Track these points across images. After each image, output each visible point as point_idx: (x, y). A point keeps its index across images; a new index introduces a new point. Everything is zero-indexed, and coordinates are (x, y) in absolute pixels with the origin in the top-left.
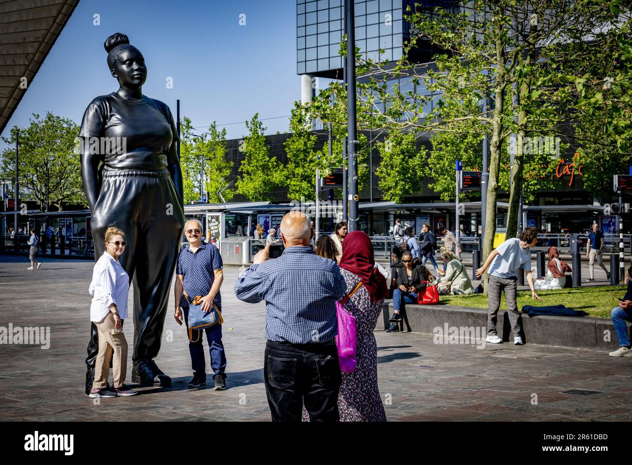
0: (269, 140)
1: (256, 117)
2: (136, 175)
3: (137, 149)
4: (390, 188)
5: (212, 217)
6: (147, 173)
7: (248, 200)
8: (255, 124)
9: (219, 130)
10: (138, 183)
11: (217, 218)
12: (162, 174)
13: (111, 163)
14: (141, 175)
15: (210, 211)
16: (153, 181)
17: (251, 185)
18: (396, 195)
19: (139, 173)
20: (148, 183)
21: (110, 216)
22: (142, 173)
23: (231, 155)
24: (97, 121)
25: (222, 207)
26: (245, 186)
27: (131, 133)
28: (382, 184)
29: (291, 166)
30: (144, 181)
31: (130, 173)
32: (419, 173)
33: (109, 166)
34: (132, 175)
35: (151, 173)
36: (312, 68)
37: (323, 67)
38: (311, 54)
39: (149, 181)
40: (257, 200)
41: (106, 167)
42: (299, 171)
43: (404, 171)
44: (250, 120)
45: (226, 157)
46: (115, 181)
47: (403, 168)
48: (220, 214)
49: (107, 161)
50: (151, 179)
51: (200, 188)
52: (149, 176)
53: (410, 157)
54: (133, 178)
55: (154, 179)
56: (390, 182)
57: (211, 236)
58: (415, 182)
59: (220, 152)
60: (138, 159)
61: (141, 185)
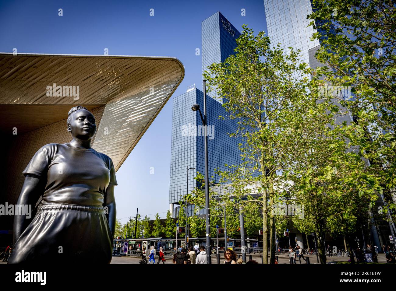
0: (161, 220)
1: (158, 214)
2: (69, 208)
3: (74, 185)
4: (194, 234)
5: (144, 242)
6: (80, 207)
7: (155, 237)
8: (157, 216)
9: (148, 218)
10: (69, 216)
11: (146, 243)
12: (96, 209)
13: (48, 197)
14: (73, 209)
15: (144, 240)
16: (85, 215)
17: (156, 233)
18: (195, 236)
19: (72, 207)
20: (79, 217)
21: (30, 251)
22: (75, 207)
23: (151, 224)
24: (43, 160)
25: (147, 239)
26: (154, 233)
27: (71, 170)
28: (192, 233)
29: (167, 227)
30: (76, 214)
31: (63, 206)
32: (202, 230)
33: (46, 200)
34: (64, 208)
35: (84, 207)
36: (173, 202)
37: (176, 201)
38: (173, 198)
39: (81, 215)
40: (157, 237)
41: (43, 202)
42: (169, 229)
43: (197, 229)
44: (156, 215)
45: (149, 225)
46: (47, 214)
47: (197, 228)
48: (147, 241)
49: (45, 196)
50: (83, 213)
51: (142, 234)
52: (82, 210)
53: (199, 225)
54: (65, 211)
55: (87, 213)
56: (194, 232)
57: (143, 248)
58: (200, 232)
59: (148, 223)
60: (73, 194)
61: (71, 218)
